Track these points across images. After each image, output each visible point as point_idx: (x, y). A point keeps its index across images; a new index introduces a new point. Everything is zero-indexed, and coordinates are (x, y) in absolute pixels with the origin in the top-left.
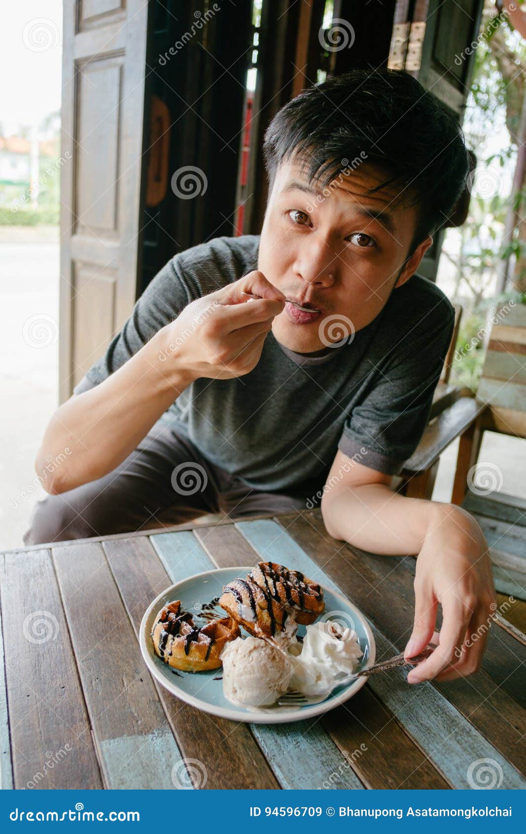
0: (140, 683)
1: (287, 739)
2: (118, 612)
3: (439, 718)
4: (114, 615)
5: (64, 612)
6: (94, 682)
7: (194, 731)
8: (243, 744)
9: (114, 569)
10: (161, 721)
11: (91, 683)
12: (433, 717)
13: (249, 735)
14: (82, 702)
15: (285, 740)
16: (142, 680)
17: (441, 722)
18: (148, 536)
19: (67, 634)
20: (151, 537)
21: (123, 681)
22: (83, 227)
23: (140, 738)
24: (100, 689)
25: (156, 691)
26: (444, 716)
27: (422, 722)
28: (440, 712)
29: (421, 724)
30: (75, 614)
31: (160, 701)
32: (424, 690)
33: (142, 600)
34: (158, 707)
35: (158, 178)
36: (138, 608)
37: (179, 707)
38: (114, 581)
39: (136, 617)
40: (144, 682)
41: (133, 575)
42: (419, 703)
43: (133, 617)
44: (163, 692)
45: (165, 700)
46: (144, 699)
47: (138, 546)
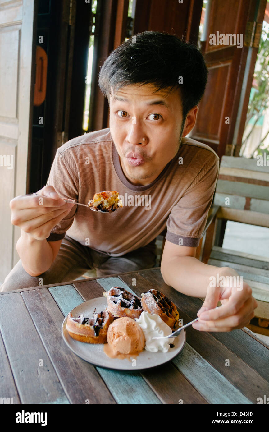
0: (48, 372)
1: (134, 399)
2: (32, 331)
3: (216, 383)
4: (30, 334)
6: (20, 373)
7: (81, 398)
9: (29, 307)
10: (61, 394)
12: (213, 383)
13: (112, 398)
14: (14, 385)
16: (48, 370)
17: (217, 386)
18: (47, 288)
20: (49, 289)
21: (37, 371)
24: (24, 376)
25: (57, 376)
26: (219, 382)
27: (208, 386)
28: (217, 380)
29: (207, 387)
31: (59, 382)
32: (207, 368)
33: (46, 324)
34: (58, 386)
35: (41, 90)
36: (44, 329)
37: (71, 385)
38: (29, 314)
39: (43, 334)
40: (50, 371)
41: (40, 310)
42: (205, 375)
43: (41, 334)
44: (62, 377)
45: (63, 381)
46: (50, 381)
47: (42, 294)
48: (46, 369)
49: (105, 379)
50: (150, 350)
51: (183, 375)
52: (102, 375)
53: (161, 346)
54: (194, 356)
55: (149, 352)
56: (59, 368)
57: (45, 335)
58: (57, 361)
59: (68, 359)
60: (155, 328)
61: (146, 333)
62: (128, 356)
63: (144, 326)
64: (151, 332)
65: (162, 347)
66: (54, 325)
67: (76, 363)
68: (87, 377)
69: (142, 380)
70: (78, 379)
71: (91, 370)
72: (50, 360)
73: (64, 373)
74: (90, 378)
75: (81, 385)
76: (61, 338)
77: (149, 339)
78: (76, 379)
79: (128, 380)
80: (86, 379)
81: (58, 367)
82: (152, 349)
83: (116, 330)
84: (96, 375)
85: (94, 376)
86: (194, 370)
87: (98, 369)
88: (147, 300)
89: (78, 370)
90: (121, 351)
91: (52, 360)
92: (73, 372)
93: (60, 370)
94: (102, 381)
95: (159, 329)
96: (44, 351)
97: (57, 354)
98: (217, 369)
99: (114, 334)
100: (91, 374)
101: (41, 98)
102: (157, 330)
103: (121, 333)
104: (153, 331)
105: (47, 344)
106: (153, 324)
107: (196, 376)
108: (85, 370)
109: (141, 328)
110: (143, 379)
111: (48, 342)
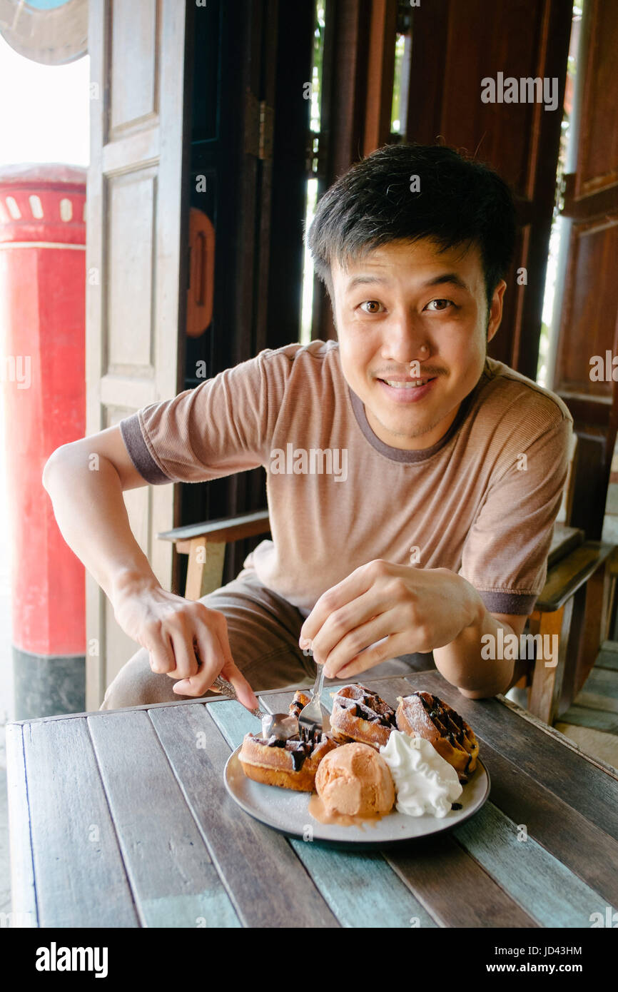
0: (191, 846)
1: (362, 898)
2: (165, 778)
3: (548, 877)
4: (160, 781)
5: (101, 778)
6: (135, 846)
7: (252, 891)
8: (310, 904)
9: (162, 735)
10: (214, 882)
11: (132, 846)
12: (540, 877)
13: (317, 894)
14: (120, 864)
15: (360, 900)
16: (191, 844)
17: (549, 882)
18: (204, 704)
19: (104, 800)
20: (207, 705)
21: (169, 844)
22: (116, 366)
23: (188, 898)
24: (142, 852)
25: (209, 854)
26: (554, 876)
27: (526, 882)
28: (549, 872)
29: (525, 884)
30: (114, 779)
31: (212, 863)
32: (531, 851)
33: (195, 766)
34: (209, 870)
35: (201, 302)
36: (189, 775)
37: (236, 870)
38: (162, 748)
39: (186, 782)
40: (195, 845)
41: (185, 741)
42: (524, 863)
43: (183, 783)
44: (218, 855)
45: (219, 862)
46: (193, 861)
47: (191, 713)
48: (186, 840)
49: (308, 863)
50: (408, 812)
51: (476, 861)
52: (301, 856)
53: (431, 805)
54: (506, 829)
55: (404, 815)
56: (213, 840)
57: (192, 785)
58: (210, 829)
59: (234, 826)
60: (418, 766)
61: (398, 776)
62: (358, 820)
63: (395, 761)
64: (409, 775)
65: (434, 804)
66: (211, 767)
67: (249, 834)
68: (270, 858)
69: (386, 867)
70: (252, 860)
71: (279, 846)
72: (197, 827)
73: (222, 849)
74: (276, 860)
75: (256, 870)
76: (224, 790)
77: (404, 788)
78: (246, 860)
79: (356, 865)
80: (267, 860)
81: (211, 839)
82: (412, 809)
83: (331, 766)
84: (289, 855)
85: (285, 856)
86: (501, 853)
87: (294, 843)
88: (408, 709)
89: (253, 846)
90: (341, 809)
91: (200, 827)
92: (241, 848)
93: (214, 845)
94: (300, 864)
95: (427, 769)
96: (185, 811)
97: (213, 817)
98: (555, 854)
99: (328, 773)
100: (280, 852)
101: (203, 319)
102: (424, 768)
103: (342, 770)
104: (414, 772)
105: (193, 799)
106: (416, 757)
107: (505, 864)
108: (267, 845)
109: (387, 765)
110: (388, 865)
111: (196, 797)
